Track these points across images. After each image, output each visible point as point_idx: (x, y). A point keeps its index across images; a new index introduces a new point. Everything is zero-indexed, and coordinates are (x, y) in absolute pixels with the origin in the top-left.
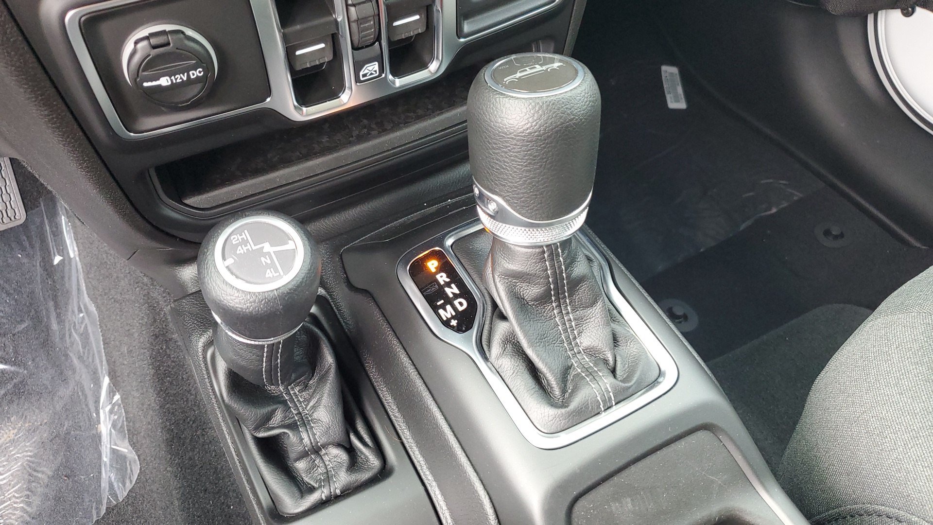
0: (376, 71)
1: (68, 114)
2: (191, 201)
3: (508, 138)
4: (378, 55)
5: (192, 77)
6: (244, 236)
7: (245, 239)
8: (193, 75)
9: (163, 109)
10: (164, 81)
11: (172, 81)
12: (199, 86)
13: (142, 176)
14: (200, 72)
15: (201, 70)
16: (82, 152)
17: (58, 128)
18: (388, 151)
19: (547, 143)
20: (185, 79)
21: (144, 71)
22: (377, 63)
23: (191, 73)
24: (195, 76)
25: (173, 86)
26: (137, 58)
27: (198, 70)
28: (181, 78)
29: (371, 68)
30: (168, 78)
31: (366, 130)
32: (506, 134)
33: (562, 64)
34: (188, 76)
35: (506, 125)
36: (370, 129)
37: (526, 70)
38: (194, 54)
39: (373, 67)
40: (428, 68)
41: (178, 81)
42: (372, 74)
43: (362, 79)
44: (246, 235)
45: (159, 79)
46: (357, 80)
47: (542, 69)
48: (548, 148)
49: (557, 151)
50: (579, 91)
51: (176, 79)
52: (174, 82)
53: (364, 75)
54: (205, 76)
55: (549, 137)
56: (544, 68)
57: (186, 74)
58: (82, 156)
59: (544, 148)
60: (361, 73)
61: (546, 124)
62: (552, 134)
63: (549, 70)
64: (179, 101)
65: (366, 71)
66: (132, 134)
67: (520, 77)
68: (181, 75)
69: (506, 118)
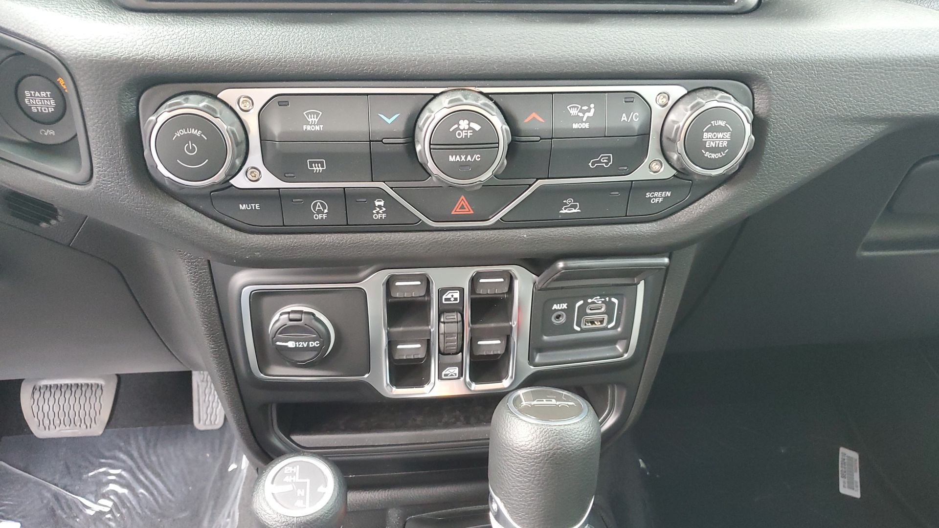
0: (456, 374)
1: (226, 350)
2: (295, 438)
3: (508, 449)
4: (459, 363)
5: (311, 346)
6: (294, 470)
7: (295, 472)
8: (312, 344)
9: (287, 363)
10: (291, 344)
11: (296, 345)
12: (314, 353)
13: (264, 407)
14: (317, 344)
15: (318, 342)
16: (227, 378)
17: (216, 358)
18: (463, 441)
19: (536, 463)
20: (305, 346)
21: (279, 334)
22: (457, 368)
23: (310, 343)
24: (313, 346)
25: (296, 349)
26: (278, 325)
27: (316, 342)
28: (303, 345)
29: (452, 371)
30: (294, 342)
31: (454, 419)
32: (506, 445)
33: (574, 404)
34: (308, 344)
35: (507, 438)
36: (458, 420)
37: (543, 401)
38: (318, 332)
39: (454, 370)
40: (501, 382)
41: (300, 346)
42: (452, 375)
43: (443, 377)
44: (297, 469)
45: (287, 342)
46: (440, 377)
47: (555, 403)
48: (536, 466)
49: (544, 471)
50: (577, 426)
51: (299, 345)
52: (298, 346)
53: (445, 375)
54: (320, 348)
55: (537, 458)
56: (558, 403)
57: (307, 343)
58: (226, 382)
59: (534, 465)
60: (444, 373)
61: (537, 445)
62: (540, 456)
63: (560, 406)
64: (298, 360)
65: (448, 372)
66: (262, 375)
67: (534, 405)
68: (304, 343)
69: (509, 432)
